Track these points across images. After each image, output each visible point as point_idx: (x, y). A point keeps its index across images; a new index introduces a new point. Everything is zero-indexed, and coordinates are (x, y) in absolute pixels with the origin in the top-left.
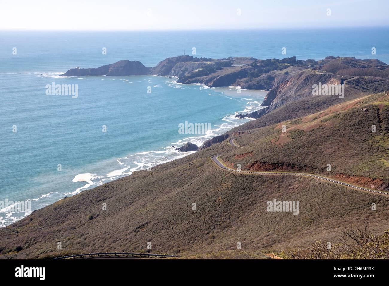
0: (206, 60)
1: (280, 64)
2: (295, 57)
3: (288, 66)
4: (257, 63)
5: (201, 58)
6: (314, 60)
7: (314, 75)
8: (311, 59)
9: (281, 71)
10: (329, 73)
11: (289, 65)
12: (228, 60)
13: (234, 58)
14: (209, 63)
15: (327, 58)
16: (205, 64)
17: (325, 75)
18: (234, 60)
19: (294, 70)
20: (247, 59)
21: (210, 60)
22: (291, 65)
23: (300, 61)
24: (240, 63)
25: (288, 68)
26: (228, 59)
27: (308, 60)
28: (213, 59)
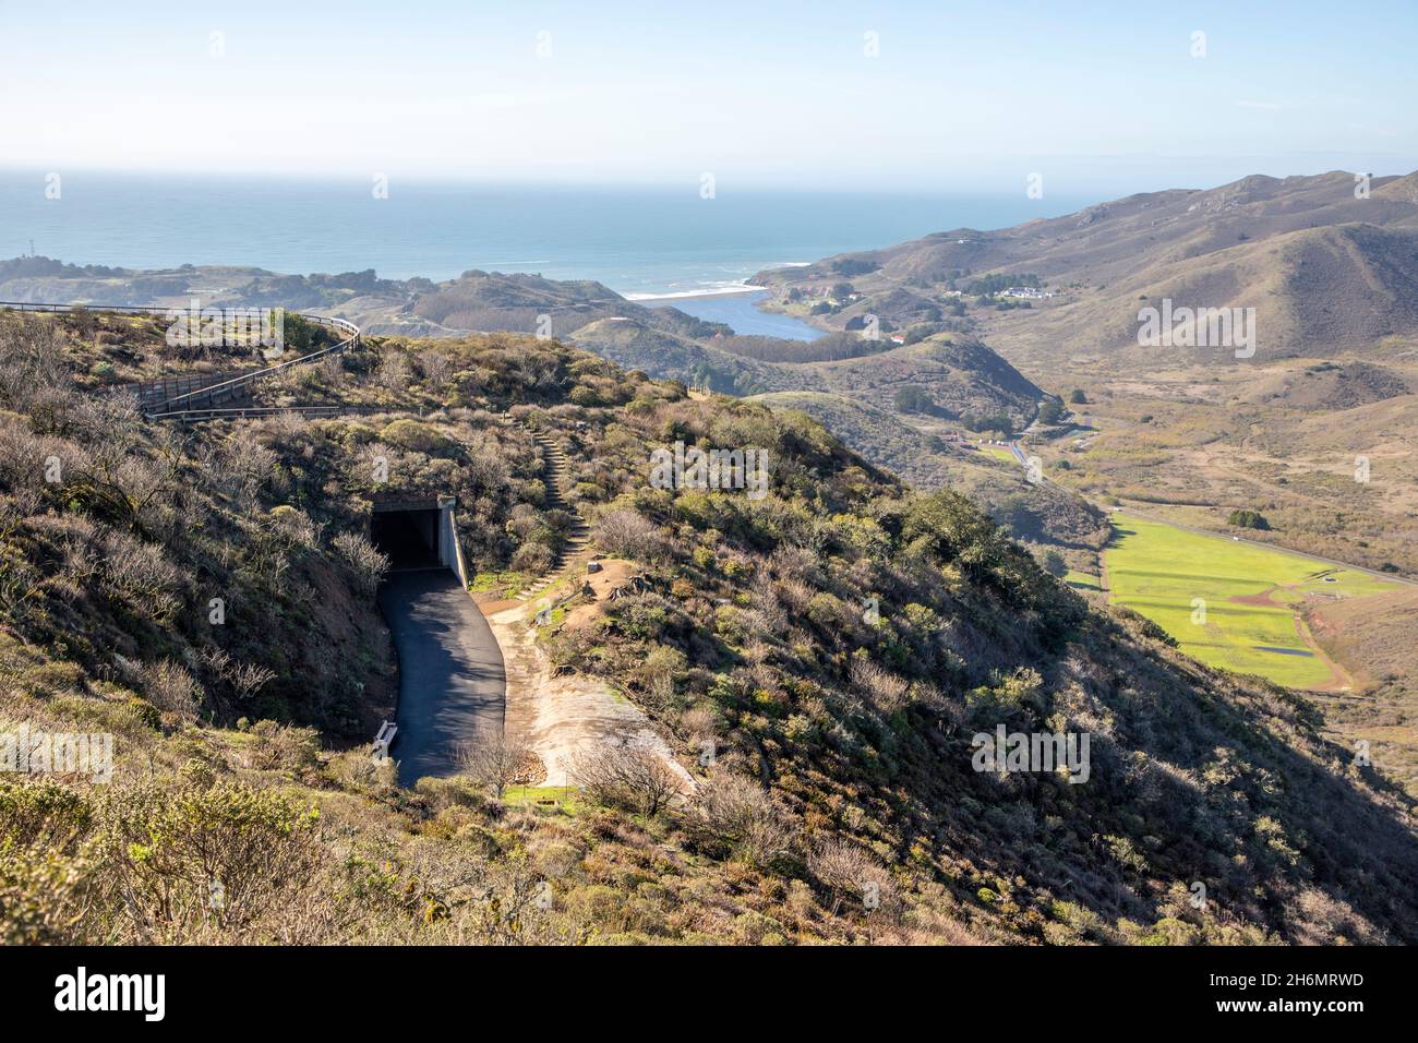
0: (104, 272)
1: (329, 291)
2: (371, 273)
3: (349, 298)
4: (259, 286)
5: (89, 267)
6: (429, 280)
7: (386, 326)
8: (422, 277)
9: (328, 311)
10: (427, 322)
11: (352, 292)
12: (178, 275)
13: (201, 269)
14: (113, 281)
15: (466, 275)
16: (99, 285)
17: (414, 326)
18: (198, 273)
19: (362, 309)
20: (239, 271)
21: (119, 273)
22: (356, 295)
23: (388, 283)
24: (216, 284)
25: (347, 304)
26: (178, 272)
27: (413, 279)
28: (129, 271)
